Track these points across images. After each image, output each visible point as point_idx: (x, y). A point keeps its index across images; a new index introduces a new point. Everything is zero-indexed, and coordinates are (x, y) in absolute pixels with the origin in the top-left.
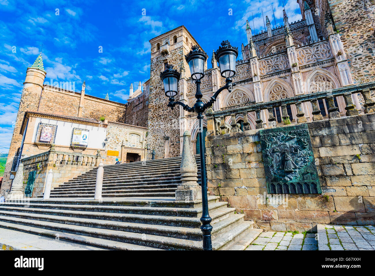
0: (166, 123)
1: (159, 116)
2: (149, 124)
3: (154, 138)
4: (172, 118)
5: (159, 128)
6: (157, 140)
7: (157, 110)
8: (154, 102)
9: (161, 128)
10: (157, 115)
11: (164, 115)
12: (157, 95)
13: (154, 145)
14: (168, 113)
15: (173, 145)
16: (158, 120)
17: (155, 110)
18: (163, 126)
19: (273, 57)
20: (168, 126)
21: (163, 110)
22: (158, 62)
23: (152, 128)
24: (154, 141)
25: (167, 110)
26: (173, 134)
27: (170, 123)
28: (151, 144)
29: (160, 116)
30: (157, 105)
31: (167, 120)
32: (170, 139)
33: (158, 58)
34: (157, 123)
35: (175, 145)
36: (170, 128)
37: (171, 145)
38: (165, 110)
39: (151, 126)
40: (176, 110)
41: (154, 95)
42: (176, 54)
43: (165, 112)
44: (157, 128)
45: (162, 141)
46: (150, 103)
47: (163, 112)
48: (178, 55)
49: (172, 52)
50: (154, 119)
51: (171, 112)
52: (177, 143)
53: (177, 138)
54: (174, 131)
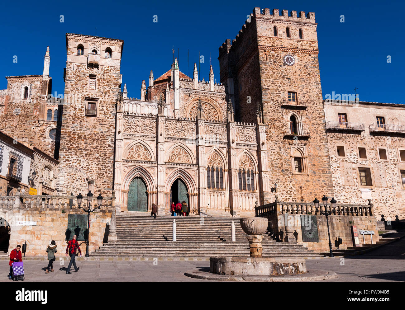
0: (90, 161)
1: (79, 149)
2: (62, 157)
3: (69, 177)
4: (99, 157)
5: (78, 166)
6: (75, 181)
7: (76, 140)
8: (70, 127)
9: (81, 166)
10: (75, 146)
11: (88, 150)
12: (76, 119)
13: (69, 187)
14: (93, 148)
15: (99, 191)
16: (77, 154)
17: (72, 139)
18: (85, 164)
19: (216, 124)
20: (93, 166)
21: (85, 143)
22: (79, 71)
23: (67, 162)
24: (69, 181)
25: (93, 144)
26: (101, 178)
27: (96, 162)
28: (65, 185)
29: (81, 149)
30: (76, 134)
31: (91, 158)
32: (95, 183)
33: (79, 66)
34: (75, 158)
35: (102, 192)
36: (95, 169)
37: (96, 191)
38: (90, 144)
39: (65, 160)
40: (106, 149)
41: (71, 117)
42: (109, 74)
43: (89, 146)
44: (75, 164)
45: (82, 184)
46: (64, 126)
47: (86, 145)
48: (112, 77)
49: (104, 68)
50: (70, 151)
51: (97, 149)
52: (105, 189)
53: (106, 184)
54: (101, 175)
